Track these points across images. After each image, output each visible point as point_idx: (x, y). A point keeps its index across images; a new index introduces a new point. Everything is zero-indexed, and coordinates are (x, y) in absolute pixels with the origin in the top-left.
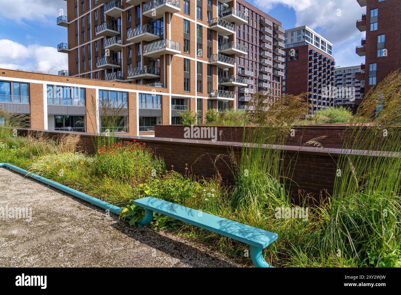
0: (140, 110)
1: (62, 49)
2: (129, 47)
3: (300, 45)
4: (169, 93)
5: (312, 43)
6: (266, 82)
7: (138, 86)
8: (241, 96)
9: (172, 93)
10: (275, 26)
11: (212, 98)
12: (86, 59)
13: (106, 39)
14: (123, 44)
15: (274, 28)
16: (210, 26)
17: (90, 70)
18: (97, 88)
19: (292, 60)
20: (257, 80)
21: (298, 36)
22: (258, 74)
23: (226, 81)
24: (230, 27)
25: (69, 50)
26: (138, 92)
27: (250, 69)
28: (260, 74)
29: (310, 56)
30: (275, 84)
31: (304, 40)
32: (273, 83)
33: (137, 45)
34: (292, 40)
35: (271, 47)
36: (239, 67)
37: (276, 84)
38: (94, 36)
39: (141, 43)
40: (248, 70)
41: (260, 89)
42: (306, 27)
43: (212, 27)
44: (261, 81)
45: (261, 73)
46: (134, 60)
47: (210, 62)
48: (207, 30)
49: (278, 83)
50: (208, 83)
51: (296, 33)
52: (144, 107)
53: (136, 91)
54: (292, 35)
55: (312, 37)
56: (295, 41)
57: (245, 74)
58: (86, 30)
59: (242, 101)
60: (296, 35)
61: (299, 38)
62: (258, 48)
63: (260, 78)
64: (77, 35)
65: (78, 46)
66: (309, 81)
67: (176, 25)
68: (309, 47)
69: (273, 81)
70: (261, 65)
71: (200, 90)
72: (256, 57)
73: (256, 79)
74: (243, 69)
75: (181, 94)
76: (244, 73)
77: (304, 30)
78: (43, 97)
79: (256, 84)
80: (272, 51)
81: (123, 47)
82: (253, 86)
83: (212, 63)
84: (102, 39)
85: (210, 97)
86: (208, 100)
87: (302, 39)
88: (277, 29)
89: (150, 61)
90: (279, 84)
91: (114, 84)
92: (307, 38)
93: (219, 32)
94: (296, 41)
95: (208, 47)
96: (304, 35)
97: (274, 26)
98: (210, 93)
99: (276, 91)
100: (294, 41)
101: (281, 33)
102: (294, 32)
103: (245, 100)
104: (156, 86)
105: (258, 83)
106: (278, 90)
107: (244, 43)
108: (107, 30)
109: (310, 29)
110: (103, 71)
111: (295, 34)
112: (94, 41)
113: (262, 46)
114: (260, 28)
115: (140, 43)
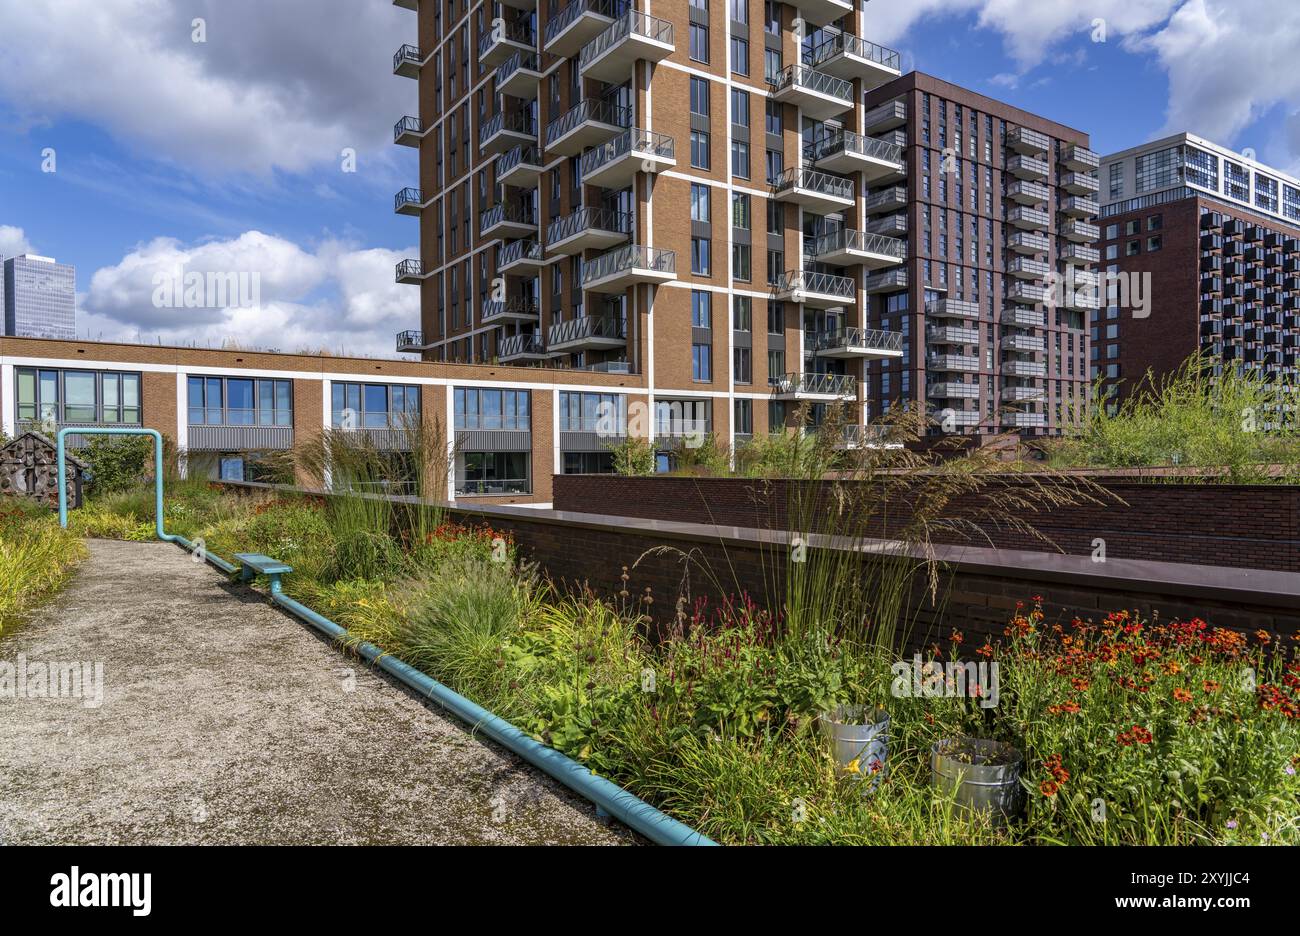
0: (563, 435)
1: (405, 276)
2: (555, 265)
3: (1168, 199)
4: (647, 387)
5: (1216, 189)
6: (1031, 331)
7: (559, 374)
8: (935, 382)
9: (656, 387)
10: (1063, 146)
11: (782, 397)
12: (461, 301)
13: (506, 245)
14: (544, 258)
15: (1058, 154)
16: (776, 192)
17: (468, 329)
18: (450, 383)
19: (1139, 253)
20: (996, 327)
21: (1159, 170)
22: (999, 307)
23: (833, 345)
24: (838, 189)
25: (422, 277)
26: (557, 388)
27: (968, 295)
28: (1006, 308)
29: (1205, 233)
30: (1064, 338)
31: (1182, 181)
32: (1058, 334)
33: (574, 259)
34: (1139, 184)
35: (1046, 219)
36: (926, 290)
37: (1071, 336)
38: (480, 240)
39: (583, 254)
40: (962, 297)
41: (1007, 355)
42: (1189, 136)
43: (781, 195)
44: (1008, 329)
45: (1010, 304)
46: (566, 301)
47: (777, 293)
48: (764, 205)
49: (1077, 333)
50: (770, 354)
51: (1154, 161)
52: (575, 428)
53: (554, 388)
54: (1139, 167)
55: (1216, 170)
56: (1150, 186)
57: (948, 311)
58: (460, 225)
59: (940, 396)
60: (1154, 167)
61: (1163, 178)
62: (998, 227)
63: (1004, 321)
64: (441, 237)
65: (442, 265)
66: (1204, 318)
67: (669, 203)
68: (1200, 204)
69: (1058, 329)
70: (1009, 278)
71: (744, 374)
72: (990, 255)
73: (990, 325)
74: (942, 295)
75: (684, 389)
76: (943, 308)
77: (1181, 147)
78: (322, 412)
79: (991, 339)
80: (1053, 230)
81: (543, 267)
82: (981, 349)
83: (782, 296)
84: (497, 247)
85: (778, 393)
86: (771, 402)
87: (1175, 180)
88: (1071, 157)
89: (607, 302)
90: (1082, 337)
91: (493, 370)
92: (1192, 174)
93: (804, 206)
94: (1153, 187)
95: (770, 254)
96: (1180, 165)
97: (1058, 148)
98: (777, 381)
99: (1071, 359)
100: (1145, 189)
101: (1085, 169)
102: (1146, 158)
103: (949, 395)
104: (610, 371)
105: (1000, 338)
106: (1077, 355)
107: (946, 213)
108: (502, 223)
109: (1206, 143)
110: (497, 331)
111: (1150, 163)
112: (477, 251)
113: (1011, 217)
114: (1006, 160)
115: (580, 255)
